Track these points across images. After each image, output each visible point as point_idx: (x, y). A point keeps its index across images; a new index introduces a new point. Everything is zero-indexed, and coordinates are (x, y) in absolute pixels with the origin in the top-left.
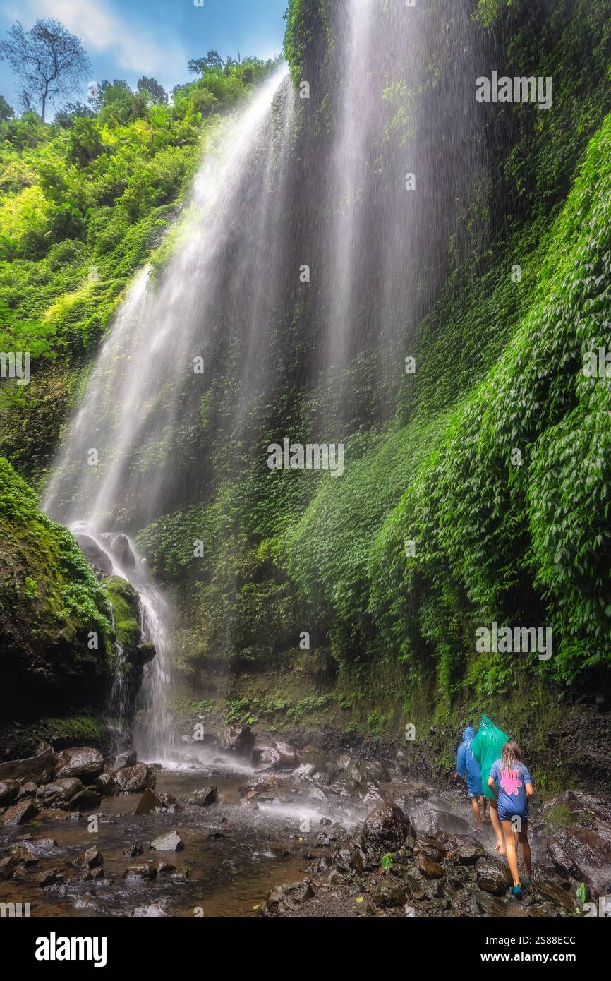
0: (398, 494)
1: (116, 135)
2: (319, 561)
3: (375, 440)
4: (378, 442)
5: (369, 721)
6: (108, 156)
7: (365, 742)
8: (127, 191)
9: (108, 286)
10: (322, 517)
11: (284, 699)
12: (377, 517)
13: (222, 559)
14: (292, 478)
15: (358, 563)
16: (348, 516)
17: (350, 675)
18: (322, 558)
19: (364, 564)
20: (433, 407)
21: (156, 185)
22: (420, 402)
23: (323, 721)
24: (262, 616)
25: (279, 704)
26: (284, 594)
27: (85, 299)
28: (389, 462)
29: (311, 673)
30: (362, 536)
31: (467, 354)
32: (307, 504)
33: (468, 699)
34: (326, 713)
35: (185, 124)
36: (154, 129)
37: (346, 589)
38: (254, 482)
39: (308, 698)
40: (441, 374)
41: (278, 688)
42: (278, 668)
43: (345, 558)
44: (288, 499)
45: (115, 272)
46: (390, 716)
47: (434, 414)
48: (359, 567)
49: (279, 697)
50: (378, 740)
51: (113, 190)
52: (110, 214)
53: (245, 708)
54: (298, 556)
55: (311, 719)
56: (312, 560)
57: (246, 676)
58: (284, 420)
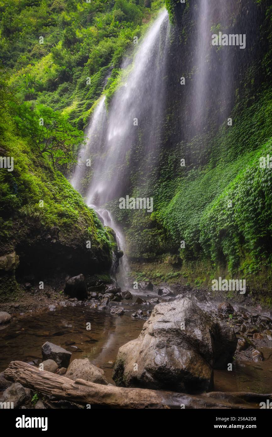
0: (212, 197)
1: (82, 33)
2: (178, 222)
3: (200, 173)
4: (202, 174)
5: (195, 282)
6: (80, 44)
7: (193, 290)
8: (89, 60)
9: (84, 104)
10: (178, 204)
11: (160, 273)
12: (203, 206)
13: (135, 219)
14: (164, 188)
15: (195, 223)
16: (190, 205)
17: (188, 265)
18: (179, 221)
19: (198, 224)
20: (226, 161)
21: (101, 57)
22: (220, 159)
23: (176, 282)
24: (151, 242)
25: (158, 275)
26: (160, 234)
27: (75, 109)
28: (207, 184)
29: (171, 264)
30: (197, 213)
31: (242, 140)
32: (171, 198)
33: (240, 275)
34: (178, 278)
35: (111, 27)
36: (98, 30)
37: (190, 233)
38: (149, 189)
39: (170, 273)
40: (230, 147)
41: (157, 269)
42: (158, 261)
43: (189, 221)
44: (163, 196)
45: (86, 97)
46: (204, 280)
47: (227, 164)
48: (196, 225)
49: (158, 272)
50: (199, 289)
51: (82, 59)
52: (82, 70)
53: (144, 276)
54: (168, 219)
55: (171, 280)
56: (175, 221)
57: (144, 264)
58: (161, 163)
